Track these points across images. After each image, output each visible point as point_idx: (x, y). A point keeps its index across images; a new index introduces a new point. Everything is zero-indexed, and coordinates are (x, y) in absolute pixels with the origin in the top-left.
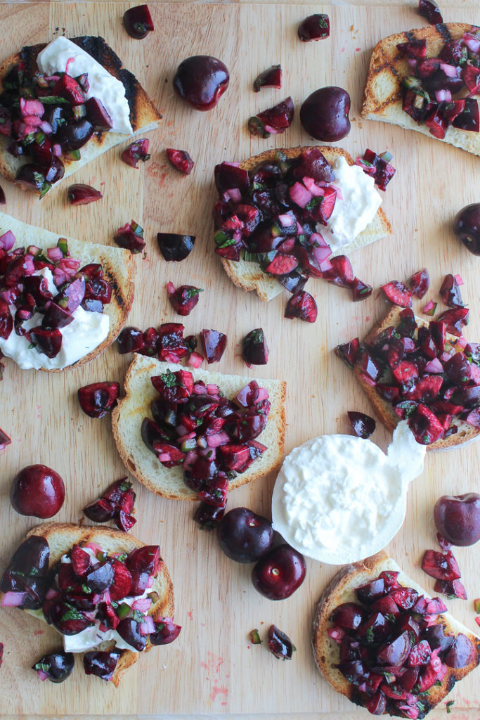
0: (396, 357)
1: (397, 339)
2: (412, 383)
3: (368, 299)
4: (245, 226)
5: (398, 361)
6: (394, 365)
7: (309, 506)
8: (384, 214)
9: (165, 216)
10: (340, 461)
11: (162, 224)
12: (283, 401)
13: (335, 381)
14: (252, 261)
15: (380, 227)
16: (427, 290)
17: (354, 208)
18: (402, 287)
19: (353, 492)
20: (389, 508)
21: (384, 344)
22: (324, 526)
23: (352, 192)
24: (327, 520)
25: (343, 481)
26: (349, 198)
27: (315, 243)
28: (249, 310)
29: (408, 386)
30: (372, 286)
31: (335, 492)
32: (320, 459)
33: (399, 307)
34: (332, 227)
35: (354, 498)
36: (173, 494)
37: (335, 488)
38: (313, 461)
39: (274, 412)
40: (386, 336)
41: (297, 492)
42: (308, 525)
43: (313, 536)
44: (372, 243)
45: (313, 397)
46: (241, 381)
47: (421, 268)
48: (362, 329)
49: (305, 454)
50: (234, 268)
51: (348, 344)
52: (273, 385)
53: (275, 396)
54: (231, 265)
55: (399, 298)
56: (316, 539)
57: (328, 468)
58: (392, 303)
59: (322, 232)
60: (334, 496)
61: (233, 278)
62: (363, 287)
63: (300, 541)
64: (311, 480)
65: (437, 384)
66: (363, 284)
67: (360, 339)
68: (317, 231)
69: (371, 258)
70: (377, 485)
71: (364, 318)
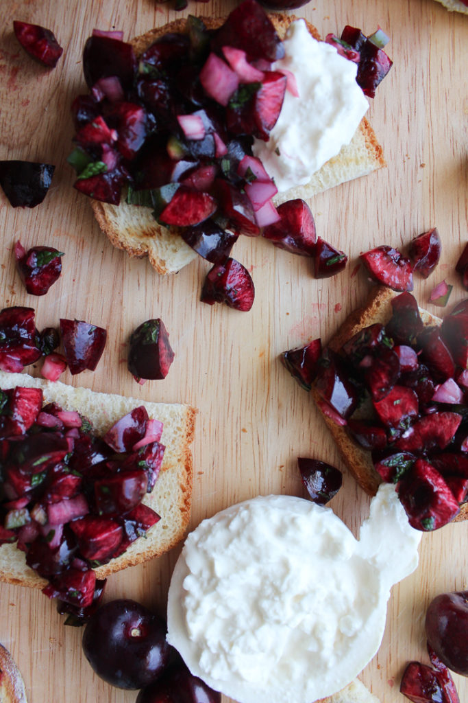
0: (385, 380)
1: (388, 348)
2: (406, 424)
3: (339, 275)
4: (121, 138)
5: (387, 387)
6: (381, 393)
7: (222, 614)
8: (371, 131)
9: (16, 136)
10: (278, 549)
11: (10, 148)
12: (189, 442)
13: (280, 406)
14: (143, 205)
15: (364, 152)
16: (436, 264)
17: (320, 112)
18: (397, 256)
19: (299, 598)
20: (357, 625)
21: (364, 355)
22: (247, 650)
23: (316, 82)
24: (253, 642)
25: (282, 582)
26: (310, 94)
27: (249, 173)
28: (142, 288)
29: (400, 429)
30: (347, 254)
31: (268, 598)
32: (243, 543)
33: (391, 291)
34: (278, 145)
35: (298, 608)
36: (15, 576)
37: (269, 591)
38: (231, 547)
39: (174, 460)
40: (367, 341)
41: (205, 592)
42: (220, 647)
43: (230, 665)
44: (350, 181)
45: (244, 430)
46: (123, 405)
47: (427, 228)
48: (327, 324)
49: (219, 535)
50: (110, 217)
51: (302, 350)
52: (172, 414)
53: (175, 433)
54: (107, 211)
55: (392, 275)
56: (234, 669)
57: (258, 558)
58: (378, 283)
59: (262, 157)
60: (265, 604)
61: (109, 233)
62: (330, 254)
63: (207, 670)
64: (228, 578)
65: (451, 426)
66: (331, 250)
67: (322, 341)
68: (255, 155)
69: (347, 208)
70: (338, 587)
71: (332, 307)
